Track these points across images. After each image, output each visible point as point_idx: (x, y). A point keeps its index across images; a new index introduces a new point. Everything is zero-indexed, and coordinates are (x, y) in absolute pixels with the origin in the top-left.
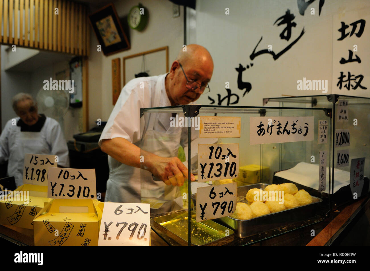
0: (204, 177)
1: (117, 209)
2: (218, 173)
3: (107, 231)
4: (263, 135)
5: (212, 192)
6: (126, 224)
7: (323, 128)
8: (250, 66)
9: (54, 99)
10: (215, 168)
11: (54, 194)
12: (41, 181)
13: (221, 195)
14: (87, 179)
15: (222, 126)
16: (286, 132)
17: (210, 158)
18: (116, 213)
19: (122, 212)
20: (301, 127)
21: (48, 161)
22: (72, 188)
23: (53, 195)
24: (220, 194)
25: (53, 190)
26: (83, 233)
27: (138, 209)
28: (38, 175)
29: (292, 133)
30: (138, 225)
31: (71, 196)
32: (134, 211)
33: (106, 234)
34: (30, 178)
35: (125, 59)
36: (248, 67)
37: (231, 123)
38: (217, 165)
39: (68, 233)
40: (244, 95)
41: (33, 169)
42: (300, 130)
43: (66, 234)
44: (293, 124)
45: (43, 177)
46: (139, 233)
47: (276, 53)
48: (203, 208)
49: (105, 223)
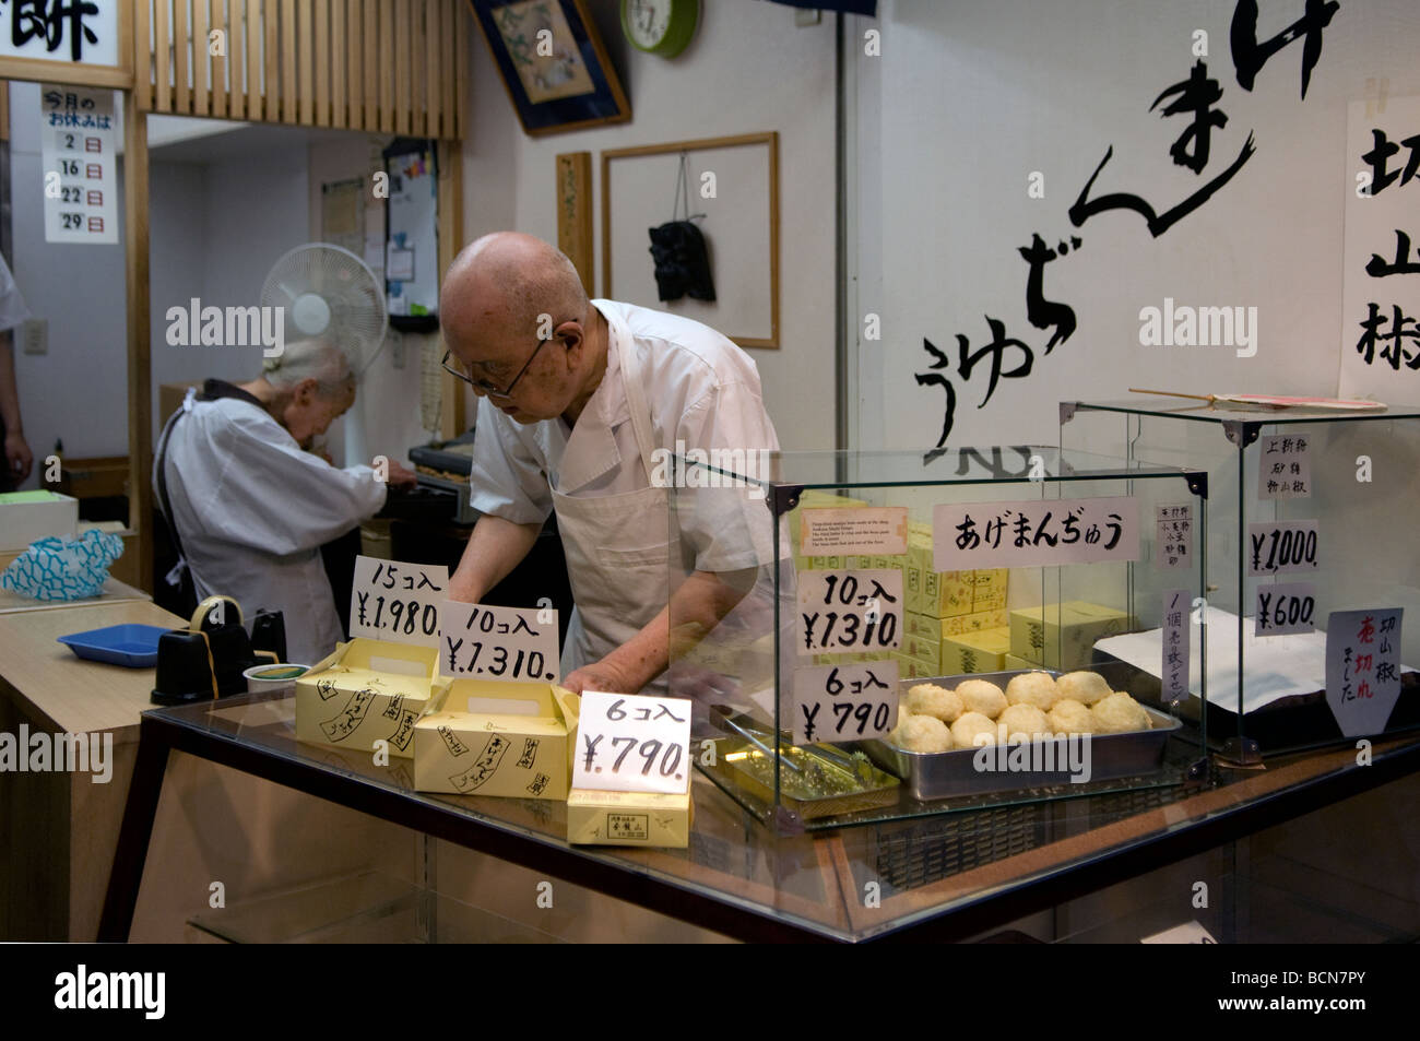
0: (812, 645)
1: (613, 709)
2: (848, 637)
3: (591, 753)
4: (972, 548)
5: (831, 680)
6: (634, 742)
7: (1175, 527)
8: (1070, 246)
9: (329, 300)
10: (840, 626)
11: (457, 667)
12: (405, 630)
13: (856, 688)
14: (537, 634)
15: (856, 528)
16: (1043, 539)
17: (828, 600)
18: (609, 715)
19: (624, 714)
20: (1095, 526)
21: (426, 580)
22: (500, 654)
23: (453, 668)
24: (854, 684)
25: (453, 657)
26: (530, 761)
27: (662, 710)
28: (395, 617)
29: (1064, 541)
30: (661, 745)
31: (497, 673)
32: (652, 716)
33: (589, 760)
34: (372, 622)
35: (607, 158)
36: (1063, 249)
37: (882, 522)
38: (846, 618)
39: (495, 759)
40: (1050, 346)
41: (381, 600)
42: (1093, 533)
43: (491, 760)
44: (1067, 518)
45: (411, 620)
46: (664, 762)
47: (1160, 210)
48: (810, 713)
49: (587, 737)
